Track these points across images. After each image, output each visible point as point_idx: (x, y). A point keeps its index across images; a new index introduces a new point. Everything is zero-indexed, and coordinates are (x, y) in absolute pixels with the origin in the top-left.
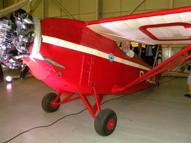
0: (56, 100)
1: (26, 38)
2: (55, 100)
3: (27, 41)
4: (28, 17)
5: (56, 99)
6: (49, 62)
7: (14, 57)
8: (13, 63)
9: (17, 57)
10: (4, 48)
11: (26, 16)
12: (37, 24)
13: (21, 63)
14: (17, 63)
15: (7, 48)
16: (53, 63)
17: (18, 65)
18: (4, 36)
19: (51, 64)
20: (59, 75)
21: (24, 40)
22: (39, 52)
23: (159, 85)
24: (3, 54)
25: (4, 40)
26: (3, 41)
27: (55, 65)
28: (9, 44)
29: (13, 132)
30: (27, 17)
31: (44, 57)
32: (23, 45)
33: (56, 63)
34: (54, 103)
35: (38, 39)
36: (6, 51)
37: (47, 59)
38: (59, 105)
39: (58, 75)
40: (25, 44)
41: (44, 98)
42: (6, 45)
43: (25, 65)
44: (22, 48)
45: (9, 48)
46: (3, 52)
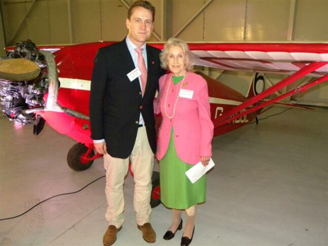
0: (87, 154)
1: (38, 89)
2: (86, 152)
3: (38, 93)
4: (38, 59)
5: (88, 152)
6: (71, 114)
7: (23, 112)
8: (24, 119)
9: (28, 112)
10: (9, 98)
11: (35, 56)
12: (51, 66)
13: (33, 118)
14: (28, 119)
15: (13, 98)
16: (76, 114)
17: (30, 121)
18: (8, 85)
19: (74, 116)
20: (87, 128)
21: (35, 92)
22: (55, 104)
23: (257, 123)
24: (9, 106)
25: (9, 89)
26: (7, 90)
27: (79, 117)
28: (16, 93)
29: (29, 201)
30: (37, 57)
31: (63, 108)
32: (34, 98)
33: (80, 114)
34: (85, 158)
35: (53, 87)
36: (12, 101)
37: (68, 111)
38: (93, 161)
39: (85, 128)
40: (37, 97)
41: (70, 151)
42: (12, 95)
43: (40, 117)
44: (33, 102)
45: (16, 98)
46: (9, 104)
